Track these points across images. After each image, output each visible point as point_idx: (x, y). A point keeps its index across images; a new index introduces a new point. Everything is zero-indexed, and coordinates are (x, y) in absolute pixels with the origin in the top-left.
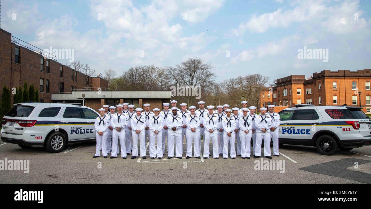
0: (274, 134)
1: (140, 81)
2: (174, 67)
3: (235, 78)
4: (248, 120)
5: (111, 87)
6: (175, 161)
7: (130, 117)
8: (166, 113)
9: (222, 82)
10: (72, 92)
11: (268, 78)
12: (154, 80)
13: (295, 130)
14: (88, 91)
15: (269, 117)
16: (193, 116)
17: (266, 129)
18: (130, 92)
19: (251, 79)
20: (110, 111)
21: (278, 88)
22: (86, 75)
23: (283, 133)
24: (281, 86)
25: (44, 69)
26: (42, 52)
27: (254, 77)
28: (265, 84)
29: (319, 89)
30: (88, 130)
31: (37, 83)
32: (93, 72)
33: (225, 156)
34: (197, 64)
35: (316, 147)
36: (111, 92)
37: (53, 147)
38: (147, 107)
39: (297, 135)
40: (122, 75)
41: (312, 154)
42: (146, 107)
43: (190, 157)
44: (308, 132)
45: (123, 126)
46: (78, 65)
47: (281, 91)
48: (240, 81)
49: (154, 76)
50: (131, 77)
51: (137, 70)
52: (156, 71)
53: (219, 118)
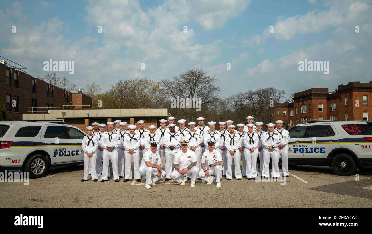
0: (283, 152)
1: (130, 97)
2: (171, 80)
3: (244, 92)
4: (253, 137)
6: (174, 183)
7: (122, 136)
8: (163, 130)
9: (229, 97)
10: (49, 111)
11: (284, 93)
12: (147, 96)
13: (307, 148)
14: (68, 109)
15: (277, 134)
16: (192, 133)
17: (273, 147)
18: (120, 110)
19: (263, 94)
20: (99, 130)
21: (295, 104)
22: (65, 91)
23: (295, 152)
24: (299, 102)
25: (11, 83)
27: (267, 91)
28: (280, 100)
29: (346, 104)
30: (74, 151)
32: (73, 86)
33: (229, 177)
34: (199, 77)
35: (331, 168)
37: (33, 172)
39: (310, 154)
40: (108, 90)
41: (327, 174)
42: (140, 124)
44: (322, 150)
45: (116, 146)
46: (53, 79)
47: (300, 107)
48: (250, 96)
49: (147, 91)
50: (119, 92)
51: (126, 84)
52: (150, 86)
53: (221, 136)
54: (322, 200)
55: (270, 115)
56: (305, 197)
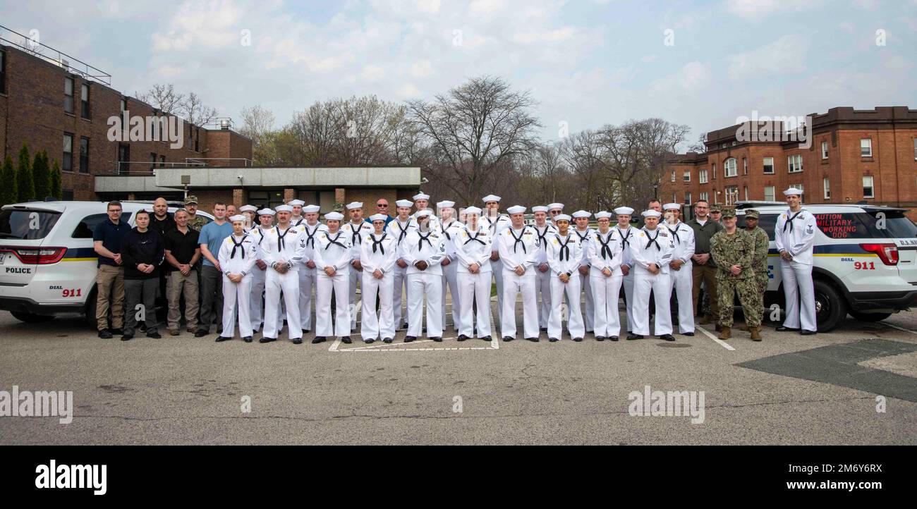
0: (681, 277)
1: (337, 139)
2: (432, 101)
3: (594, 129)
4: (610, 242)
5: (260, 157)
6: (426, 348)
7: (311, 237)
8: (404, 225)
9: (562, 140)
10: (154, 170)
11: (685, 130)
12: (376, 136)
14: (197, 167)
15: (665, 235)
16: (473, 233)
17: (657, 267)
18: (312, 169)
19: (639, 132)
20: (259, 223)
21: (710, 157)
22: (192, 125)
24: (719, 151)
25: (74, 108)
26: (68, 63)
27: (647, 127)
28: (676, 147)
29: (824, 157)
31: (55, 145)
32: (210, 114)
34: (492, 94)
36: (259, 169)
38: (356, 212)
40: (289, 123)
42: (354, 211)
43: (468, 338)
45: (294, 262)
46: (167, 96)
47: (721, 163)
48: (609, 138)
49: (376, 127)
50: (313, 128)
51: (330, 110)
52: (382, 113)
53: (537, 238)
54: (763, 395)
55: (654, 181)
56: (726, 388)
